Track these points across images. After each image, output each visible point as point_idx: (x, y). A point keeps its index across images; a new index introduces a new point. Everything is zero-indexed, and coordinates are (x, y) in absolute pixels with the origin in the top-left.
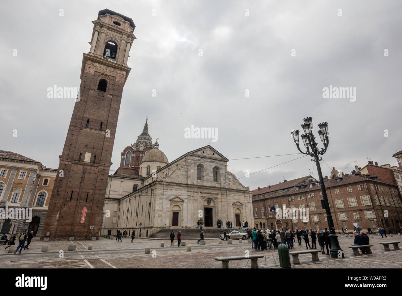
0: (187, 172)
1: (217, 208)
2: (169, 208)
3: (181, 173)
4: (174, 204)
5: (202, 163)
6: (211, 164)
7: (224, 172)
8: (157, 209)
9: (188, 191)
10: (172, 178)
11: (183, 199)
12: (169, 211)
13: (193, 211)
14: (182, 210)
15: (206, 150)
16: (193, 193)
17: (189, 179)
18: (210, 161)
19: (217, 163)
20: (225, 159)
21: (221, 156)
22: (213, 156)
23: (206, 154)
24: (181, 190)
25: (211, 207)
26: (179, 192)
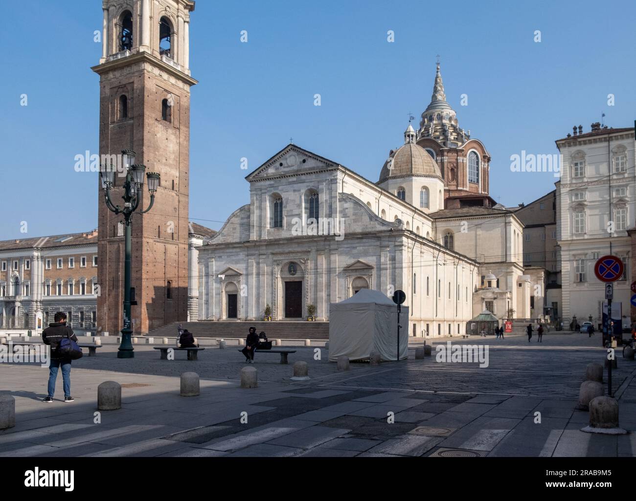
0: (249, 217)
3: (239, 222)
5: (277, 191)
6: (296, 186)
7: (327, 197)
8: (201, 291)
9: (247, 255)
10: (225, 236)
12: (219, 294)
15: (286, 159)
16: (258, 257)
17: (252, 231)
18: (294, 181)
19: (311, 180)
20: (331, 165)
21: (320, 161)
22: (303, 167)
23: (287, 167)
24: (237, 255)
25: (298, 280)
26: (234, 258)
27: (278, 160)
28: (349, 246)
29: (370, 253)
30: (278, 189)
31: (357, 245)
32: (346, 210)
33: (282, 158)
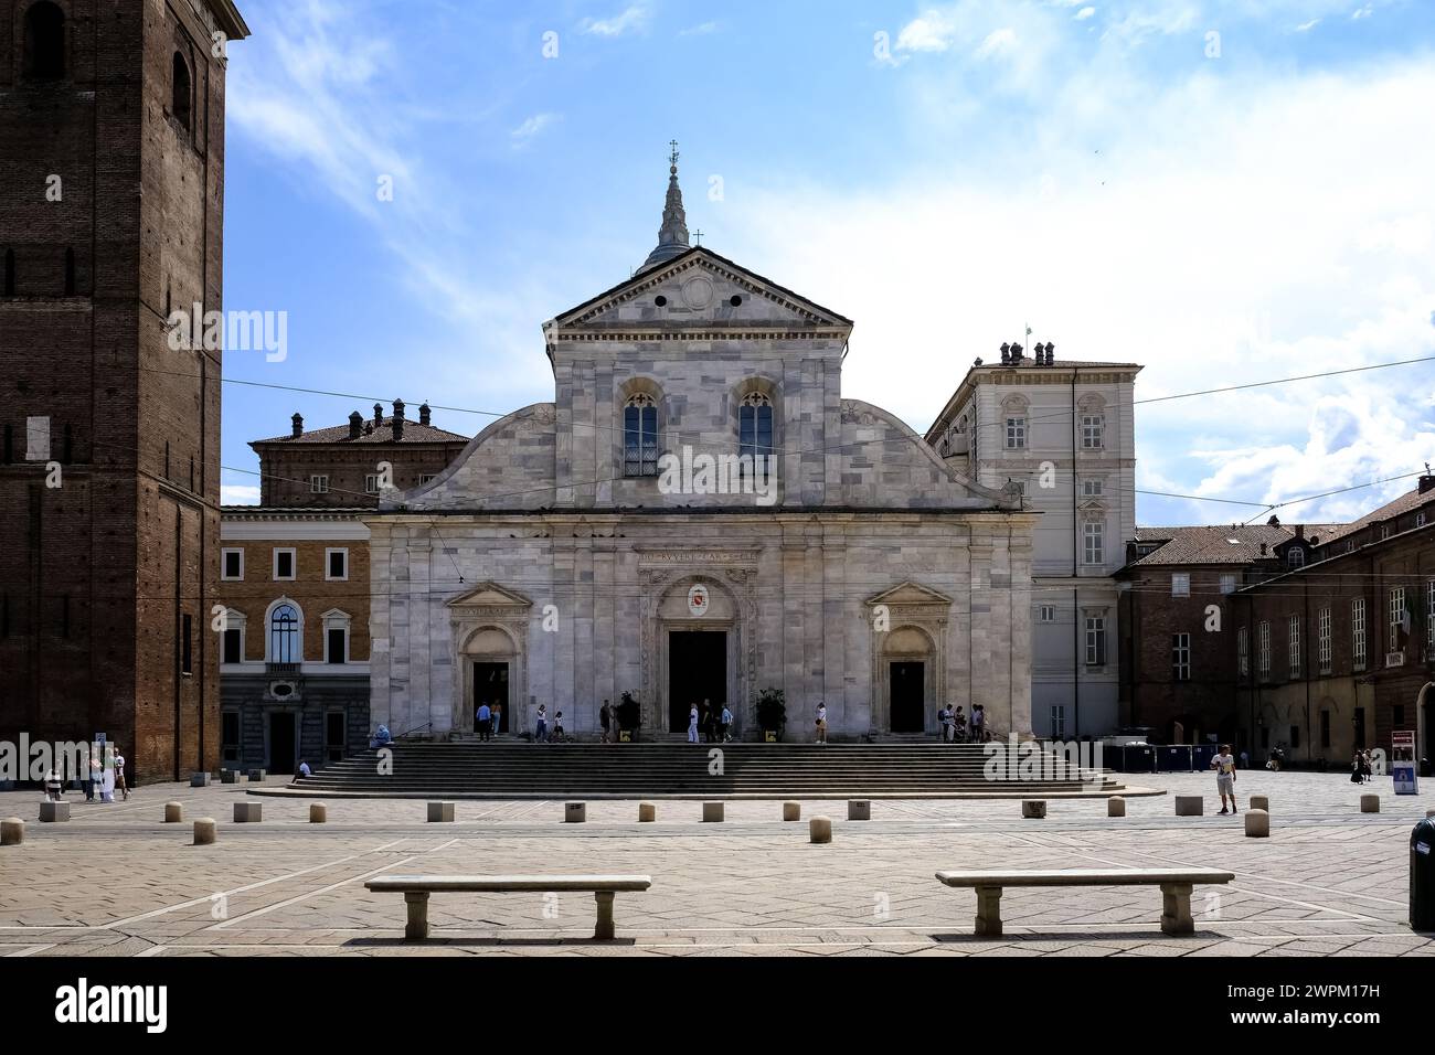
0: (550, 440)
1: (753, 632)
2: (445, 644)
3: (511, 452)
4: (475, 622)
5: (648, 375)
6: (711, 368)
7: (811, 406)
8: (381, 650)
9: (551, 550)
10: (464, 488)
11: (528, 595)
12: (447, 661)
13: (586, 657)
14: (518, 648)
15: (679, 287)
16: (589, 556)
17: (562, 480)
18: (705, 352)
19: (757, 355)
20: (823, 321)
21: (788, 305)
22: (732, 317)
23: (682, 310)
24: (514, 549)
25: (713, 629)
26: (501, 557)
27: (652, 288)
28: (878, 541)
29: (939, 564)
30: (649, 369)
31: (903, 541)
32: (864, 447)
33: (665, 282)
